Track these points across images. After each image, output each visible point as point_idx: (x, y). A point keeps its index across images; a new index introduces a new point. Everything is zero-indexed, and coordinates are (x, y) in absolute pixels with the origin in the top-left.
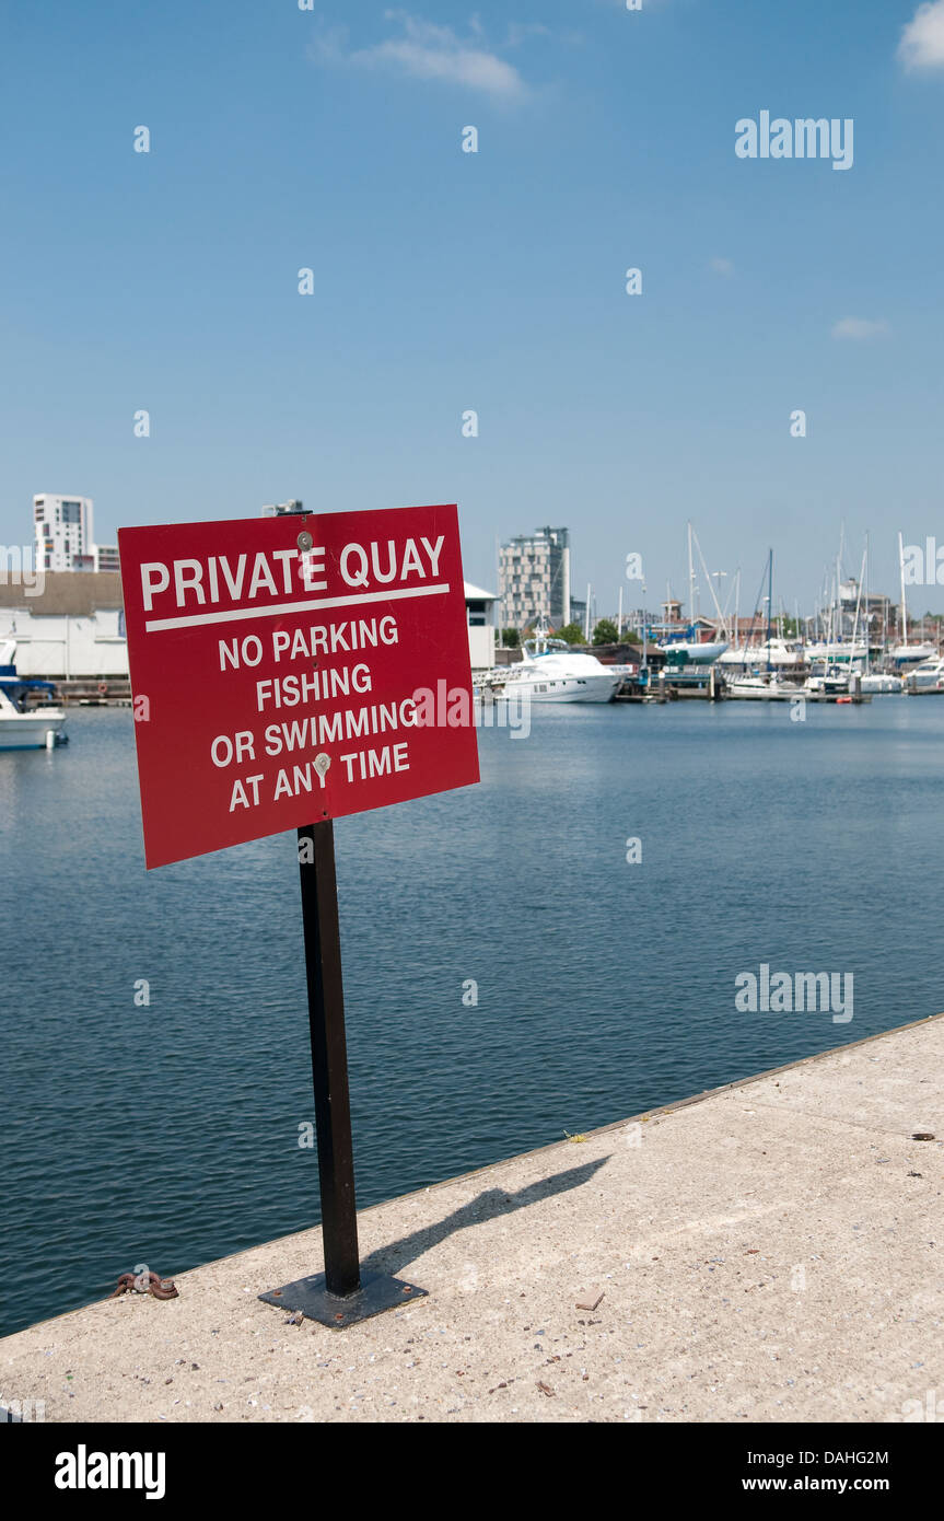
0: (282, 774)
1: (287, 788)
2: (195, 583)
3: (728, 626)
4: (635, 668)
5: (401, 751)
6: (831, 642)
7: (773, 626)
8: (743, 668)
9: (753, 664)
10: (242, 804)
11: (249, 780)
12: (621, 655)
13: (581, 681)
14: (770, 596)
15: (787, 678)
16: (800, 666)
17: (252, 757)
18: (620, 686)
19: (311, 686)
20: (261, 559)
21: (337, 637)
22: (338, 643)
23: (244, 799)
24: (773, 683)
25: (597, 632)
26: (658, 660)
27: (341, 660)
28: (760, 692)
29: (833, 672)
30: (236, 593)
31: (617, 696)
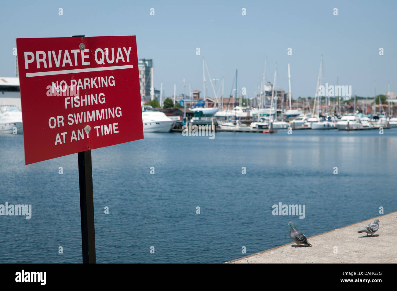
0: (74, 132)
1: (75, 138)
2: (43, 60)
3: (219, 101)
4: (181, 118)
5: (116, 126)
6: (261, 108)
7: (237, 101)
8: (225, 118)
9: (229, 117)
10: (59, 142)
11: (62, 134)
12: (175, 113)
13: (158, 123)
14: (236, 88)
15: (243, 123)
16: (248, 118)
17: (63, 125)
18: (174, 126)
19: (84, 100)
20: (66, 52)
21: (93, 82)
22: (94, 85)
23: (60, 141)
24: (238, 124)
25: (165, 103)
26: (191, 115)
27: (95, 91)
28: (232, 128)
29: (262, 120)
30: (58, 64)
31: (173, 130)
